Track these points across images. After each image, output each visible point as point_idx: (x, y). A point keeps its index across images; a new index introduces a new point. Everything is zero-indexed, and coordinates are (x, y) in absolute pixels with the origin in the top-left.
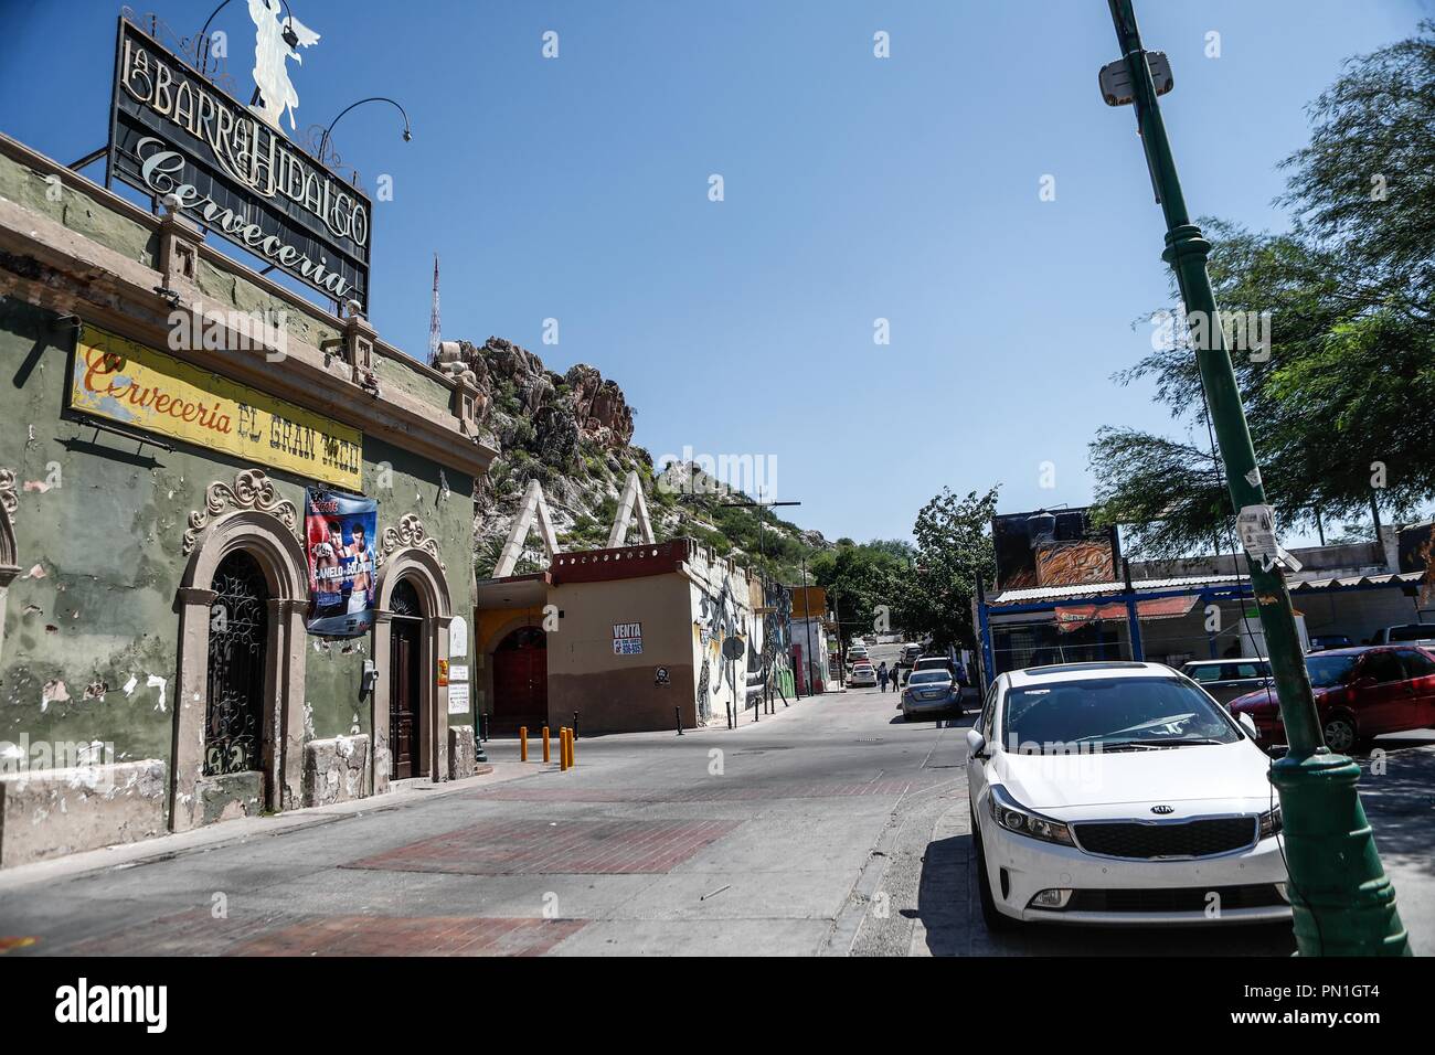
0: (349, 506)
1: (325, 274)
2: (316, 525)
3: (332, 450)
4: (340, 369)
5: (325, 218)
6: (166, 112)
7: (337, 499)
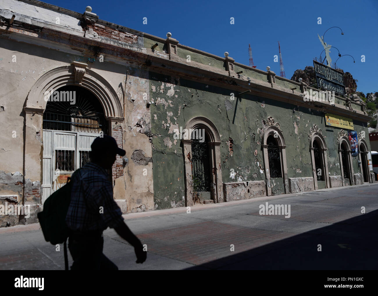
0: (353, 133)
1: (340, 90)
2: (350, 137)
3: (350, 124)
4: (348, 108)
5: (338, 80)
6: (320, 73)
7: (352, 132)
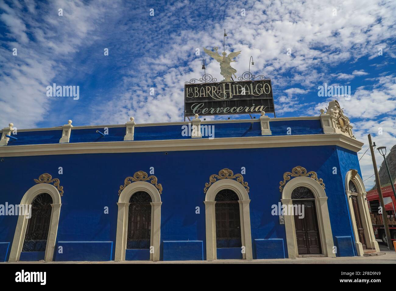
1: (255, 108)
5: (252, 94)
6: (197, 96)
